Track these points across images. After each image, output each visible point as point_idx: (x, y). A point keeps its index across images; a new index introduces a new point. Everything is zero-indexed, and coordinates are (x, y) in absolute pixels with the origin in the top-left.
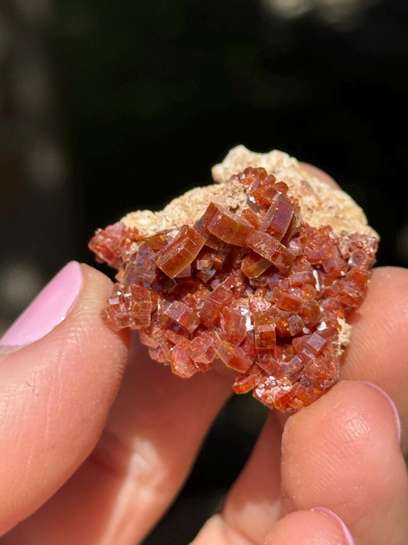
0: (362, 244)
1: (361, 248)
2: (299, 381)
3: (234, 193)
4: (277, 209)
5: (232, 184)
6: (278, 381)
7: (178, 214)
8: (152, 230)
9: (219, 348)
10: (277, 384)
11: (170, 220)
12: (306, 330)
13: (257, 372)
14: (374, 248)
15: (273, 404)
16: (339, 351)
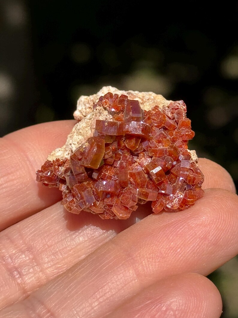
0: (178, 106)
1: (178, 108)
2: (185, 189)
3: (100, 113)
4: (131, 106)
5: (96, 110)
6: (175, 195)
7: (77, 138)
8: (67, 155)
9: (137, 193)
10: (176, 197)
11: (76, 143)
12: (175, 163)
13: (161, 197)
14: (184, 106)
15: (179, 208)
16: (197, 164)
